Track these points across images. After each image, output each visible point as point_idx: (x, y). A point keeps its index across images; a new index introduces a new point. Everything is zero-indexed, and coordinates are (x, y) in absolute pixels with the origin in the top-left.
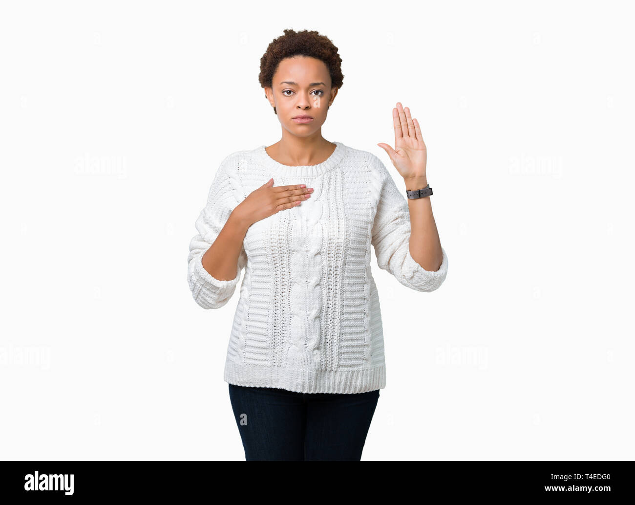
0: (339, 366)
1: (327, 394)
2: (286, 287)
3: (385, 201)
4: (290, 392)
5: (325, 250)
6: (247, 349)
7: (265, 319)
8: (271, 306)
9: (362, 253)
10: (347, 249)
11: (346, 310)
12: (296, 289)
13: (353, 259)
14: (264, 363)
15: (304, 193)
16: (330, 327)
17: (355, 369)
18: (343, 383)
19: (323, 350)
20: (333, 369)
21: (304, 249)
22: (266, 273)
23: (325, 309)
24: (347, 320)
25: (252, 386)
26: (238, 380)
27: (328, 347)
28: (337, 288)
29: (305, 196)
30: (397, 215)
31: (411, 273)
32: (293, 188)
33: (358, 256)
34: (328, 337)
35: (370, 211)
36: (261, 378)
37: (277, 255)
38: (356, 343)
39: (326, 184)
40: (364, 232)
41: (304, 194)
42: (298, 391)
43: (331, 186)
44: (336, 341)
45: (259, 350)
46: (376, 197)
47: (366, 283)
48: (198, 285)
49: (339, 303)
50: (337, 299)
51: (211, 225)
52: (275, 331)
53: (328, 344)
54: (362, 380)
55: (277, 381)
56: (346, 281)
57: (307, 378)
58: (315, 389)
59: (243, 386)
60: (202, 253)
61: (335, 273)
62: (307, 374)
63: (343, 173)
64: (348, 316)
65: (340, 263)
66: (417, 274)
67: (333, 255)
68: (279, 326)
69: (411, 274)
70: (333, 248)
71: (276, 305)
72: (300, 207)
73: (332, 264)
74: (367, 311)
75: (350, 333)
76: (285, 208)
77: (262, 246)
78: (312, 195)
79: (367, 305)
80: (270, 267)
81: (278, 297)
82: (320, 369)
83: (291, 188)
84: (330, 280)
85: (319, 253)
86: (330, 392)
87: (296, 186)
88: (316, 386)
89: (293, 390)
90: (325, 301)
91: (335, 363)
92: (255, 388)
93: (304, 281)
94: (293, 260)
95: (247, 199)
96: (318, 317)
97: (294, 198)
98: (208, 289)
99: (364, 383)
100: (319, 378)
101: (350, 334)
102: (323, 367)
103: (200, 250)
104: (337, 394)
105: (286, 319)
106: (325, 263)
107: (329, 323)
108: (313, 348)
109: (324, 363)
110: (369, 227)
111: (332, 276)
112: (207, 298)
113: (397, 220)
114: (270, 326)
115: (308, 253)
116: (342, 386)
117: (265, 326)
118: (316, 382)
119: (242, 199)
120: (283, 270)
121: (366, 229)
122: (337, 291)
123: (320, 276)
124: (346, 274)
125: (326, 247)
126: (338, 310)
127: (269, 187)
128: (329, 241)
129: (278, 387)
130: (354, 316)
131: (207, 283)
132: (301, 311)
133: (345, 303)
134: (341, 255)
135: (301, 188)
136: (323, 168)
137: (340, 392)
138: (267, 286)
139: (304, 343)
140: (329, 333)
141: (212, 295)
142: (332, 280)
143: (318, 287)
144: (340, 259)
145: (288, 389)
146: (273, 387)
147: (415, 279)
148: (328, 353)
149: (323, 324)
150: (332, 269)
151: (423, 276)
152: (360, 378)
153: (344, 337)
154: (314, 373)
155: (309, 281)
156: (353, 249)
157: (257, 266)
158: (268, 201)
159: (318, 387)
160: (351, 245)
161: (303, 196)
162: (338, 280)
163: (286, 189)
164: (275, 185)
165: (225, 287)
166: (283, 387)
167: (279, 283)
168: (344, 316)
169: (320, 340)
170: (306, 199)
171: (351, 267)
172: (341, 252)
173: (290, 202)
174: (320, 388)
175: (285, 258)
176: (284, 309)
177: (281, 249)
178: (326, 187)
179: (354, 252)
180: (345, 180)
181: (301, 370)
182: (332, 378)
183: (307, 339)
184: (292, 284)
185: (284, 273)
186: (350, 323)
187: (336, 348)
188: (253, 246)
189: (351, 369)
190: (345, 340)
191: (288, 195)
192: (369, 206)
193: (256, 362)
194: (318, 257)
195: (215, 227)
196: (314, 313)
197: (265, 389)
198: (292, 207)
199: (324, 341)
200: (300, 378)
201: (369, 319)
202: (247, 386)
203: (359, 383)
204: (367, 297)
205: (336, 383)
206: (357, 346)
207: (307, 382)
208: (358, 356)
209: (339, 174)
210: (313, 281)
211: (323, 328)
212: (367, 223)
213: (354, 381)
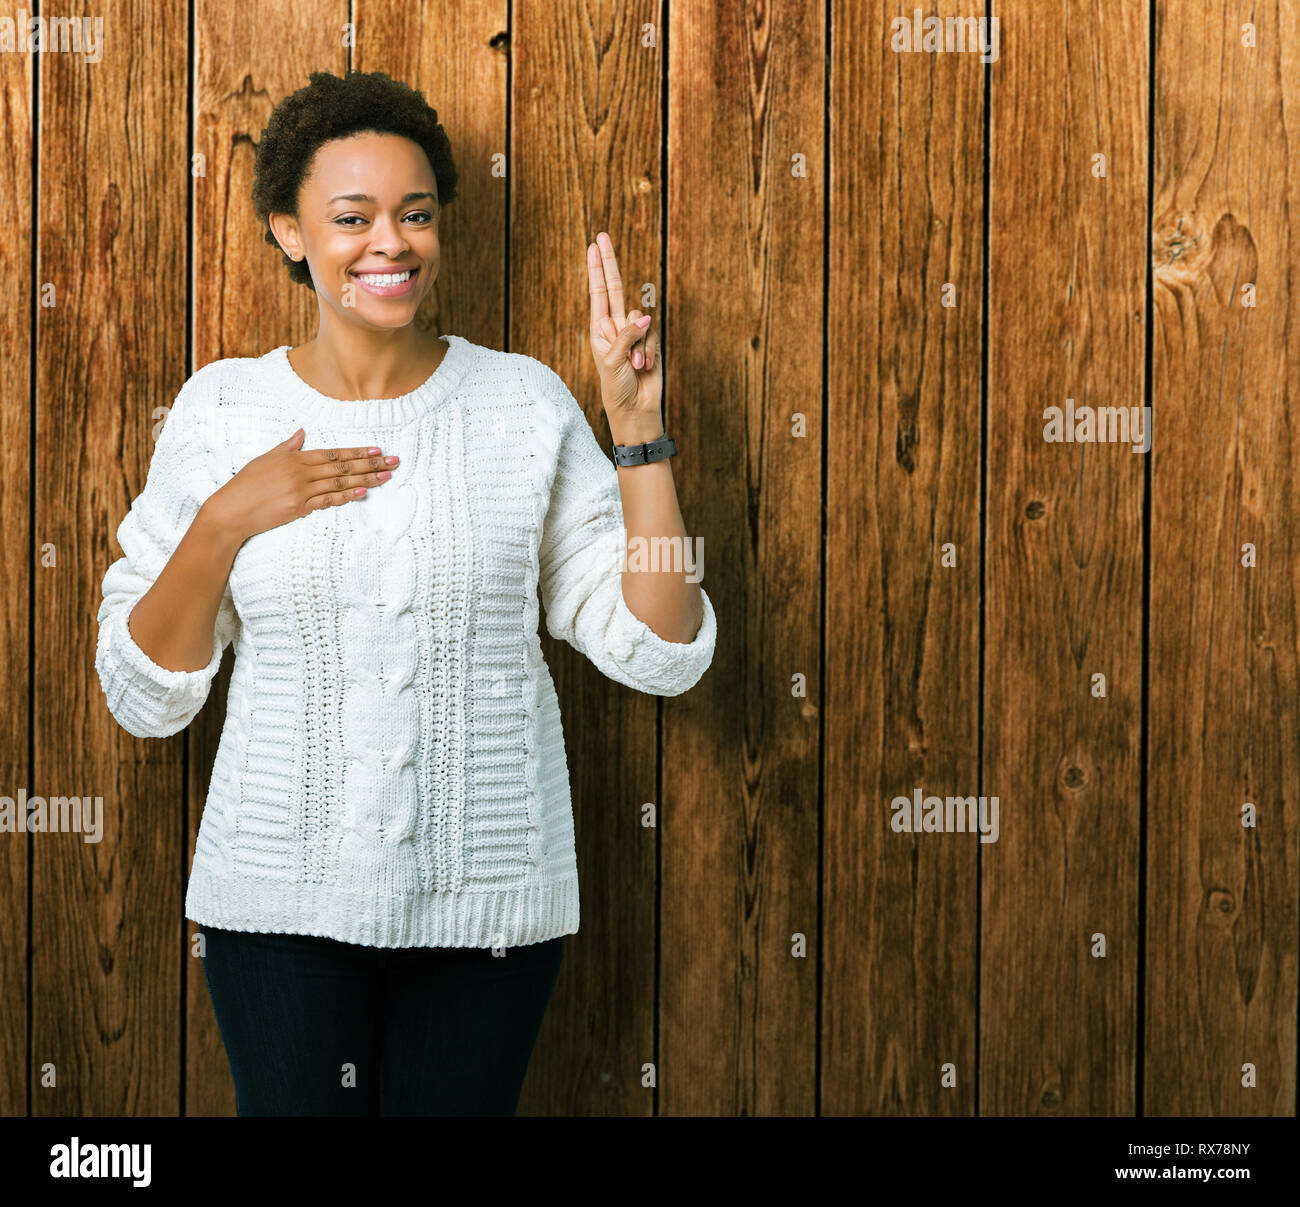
0: (466, 881)
1: (438, 949)
2: (331, 691)
3: (567, 475)
4: (346, 945)
5: (423, 602)
6: (243, 840)
7: (284, 768)
8: (299, 738)
9: (513, 605)
10: (476, 597)
11: (479, 743)
12: (355, 697)
13: (493, 621)
14: (281, 874)
15: (376, 467)
16: (440, 787)
17: (508, 886)
18: (478, 922)
19: (423, 843)
20: (452, 887)
21: (373, 601)
22: (286, 658)
23: (426, 744)
24: (481, 768)
25: (252, 930)
26: (217, 914)
27: (437, 836)
28: (456, 691)
29: (379, 475)
30: (595, 509)
31: (629, 646)
32: (351, 456)
33: (505, 614)
34: (437, 811)
35: (533, 502)
36: (273, 910)
37: (308, 615)
38: (506, 824)
39: (426, 442)
40: (518, 553)
41: (376, 471)
42: (366, 943)
43: (438, 447)
44: (456, 820)
45: (270, 843)
46: (548, 467)
47: (526, 677)
48: (120, 679)
49: (460, 727)
50: (456, 719)
51: (153, 536)
52: (309, 798)
53: (438, 828)
54: (525, 913)
55: (313, 918)
56: (477, 675)
57: (385, 911)
58: (407, 936)
59: (229, 928)
60: (129, 603)
61: (449, 656)
62: (384, 902)
63: (466, 412)
64: (486, 760)
65: (460, 632)
66: (641, 650)
67: (443, 613)
68: (318, 785)
69: (627, 650)
70: (443, 597)
71: (310, 734)
72: (363, 503)
73: (442, 635)
74: (531, 745)
75: (489, 800)
76: (326, 505)
77: (270, 592)
78: (394, 473)
79: (531, 731)
80: (293, 643)
81: (315, 717)
82: (417, 890)
83: (345, 456)
84: (438, 673)
85: (408, 610)
86: (446, 944)
87: (356, 451)
88: (408, 930)
89: (353, 941)
90: (427, 725)
91: (457, 873)
92: (258, 935)
93: (375, 678)
94: (345, 625)
95: (238, 478)
96: (410, 764)
97: (351, 480)
98: (143, 691)
99: (531, 920)
100: (414, 911)
101: (492, 801)
102: (426, 885)
103: (126, 596)
104: (464, 950)
105: (335, 769)
106: (425, 632)
107: (438, 777)
108: (399, 839)
109: (428, 874)
110: (531, 541)
111: (441, 665)
112: (140, 711)
113: (596, 522)
114: (297, 786)
115: (382, 609)
116: (476, 930)
117: (284, 784)
118: (409, 921)
119: (225, 478)
120: (325, 650)
121: (524, 546)
122: (456, 700)
123: (412, 665)
124: (476, 659)
125: (425, 594)
126: (460, 745)
127: (291, 450)
128: (432, 581)
129: (316, 934)
130: (498, 759)
131: (140, 676)
132: (369, 751)
133: (477, 727)
134: (462, 613)
135: (370, 457)
136: (419, 404)
137: (473, 945)
138: (286, 687)
139: (378, 826)
140: (440, 803)
141: (151, 704)
142: (443, 674)
143: (409, 692)
144: (461, 622)
145: (340, 938)
146: (303, 932)
147: (637, 660)
148: (437, 850)
149: (424, 780)
150: (442, 646)
151: (655, 654)
152: (519, 909)
153: (478, 810)
154: (402, 898)
155: (386, 677)
156: (492, 597)
157: (263, 641)
158: (287, 484)
159: (413, 932)
160: (487, 587)
161: (373, 476)
162: (458, 673)
163: (333, 456)
164: (308, 447)
165: (183, 688)
166: (327, 933)
167: (315, 682)
168: (476, 760)
169: (417, 819)
170: (380, 482)
171: (489, 641)
172: (463, 605)
173: (340, 488)
174: (419, 934)
175: (326, 623)
176: (328, 744)
177: (318, 600)
178: (425, 451)
179: (493, 605)
180: (472, 428)
181: (371, 892)
182: (450, 909)
183: (384, 818)
184: (347, 684)
185: (326, 659)
186: (488, 776)
187: (456, 837)
188: (251, 594)
189: (496, 887)
190: (479, 818)
191: (337, 472)
192: (529, 491)
193: (262, 872)
194: (408, 617)
195: (162, 541)
196: (400, 754)
197: (283, 936)
198: (345, 501)
199: (426, 821)
200: (368, 910)
201: (536, 764)
202: (239, 929)
203: (517, 920)
204: (530, 711)
205: (462, 922)
206: (509, 832)
207: (386, 920)
208: (511, 854)
209: (457, 415)
210: (398, 675)
211: (425, 791)
212: (525, 531)
213: (505, 915)
